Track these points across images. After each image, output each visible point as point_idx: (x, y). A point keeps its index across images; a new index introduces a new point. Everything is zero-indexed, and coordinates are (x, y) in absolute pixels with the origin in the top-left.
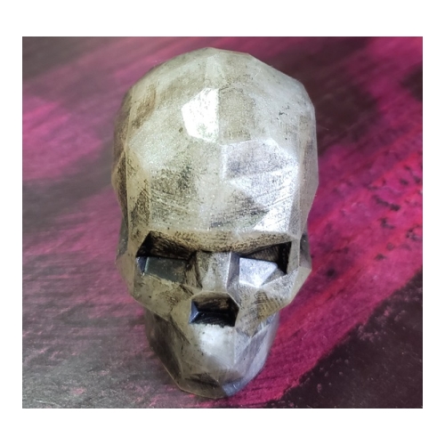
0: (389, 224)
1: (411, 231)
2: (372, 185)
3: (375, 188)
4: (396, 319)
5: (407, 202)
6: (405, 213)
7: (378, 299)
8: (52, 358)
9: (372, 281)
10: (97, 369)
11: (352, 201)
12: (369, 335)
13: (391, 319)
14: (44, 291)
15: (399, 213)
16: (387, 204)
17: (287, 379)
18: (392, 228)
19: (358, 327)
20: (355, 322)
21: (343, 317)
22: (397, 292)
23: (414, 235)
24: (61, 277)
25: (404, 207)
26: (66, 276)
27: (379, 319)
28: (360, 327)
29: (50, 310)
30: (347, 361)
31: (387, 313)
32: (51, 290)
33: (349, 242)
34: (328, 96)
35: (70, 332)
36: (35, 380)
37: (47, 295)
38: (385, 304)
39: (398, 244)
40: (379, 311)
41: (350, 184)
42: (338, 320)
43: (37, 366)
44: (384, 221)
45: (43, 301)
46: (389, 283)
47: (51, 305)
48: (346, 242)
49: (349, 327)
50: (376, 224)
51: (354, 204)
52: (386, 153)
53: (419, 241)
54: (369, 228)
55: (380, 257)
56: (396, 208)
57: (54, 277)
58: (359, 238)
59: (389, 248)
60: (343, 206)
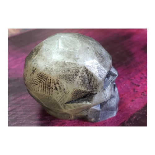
0: (136, 90)
1: (143, 93)
2: (131, 79)
3: (132, 80)
4: (137, 119)
5: (142, 84)
6: (141, 87)
7: (131, 113)
9: (130, 108)
11: (124, 84)
12: (128, 124)
13: (136, 119)
14: (23, 110)
15: (139, 87)
16: (136, 84)
18: (137, 92)
19: (125, 121)
20: (124, 120)
21: (120, 119)
22: (138, 111)
23: (144, 94)
24: (28, 106)
25: (141, 85)
26: (30, 106)
27: (131, 119)
28: (125, 122)
29: (24, 116)
31: (134, 118)
32: (25, 110)
33: (123, 96)
34: (118, 53)
35: (30, 122)
37: (24, 111)
38: (134, 115)
39: (139, 97)
40: (132, 117)
41: (123, 79)
42: (118, 119)
44: (134, 90)
45: (22, 113)
46: (135, 108)
47: (25, 114)
48: (122, 96)
49: (122, 122)
50: (132, 91)
51: (125, 84)
52: (136, 70)
53: (146, 96)
54: (129, 92)
55: (132, 101)
56: (138, 86)
57: (26, 106)
58: (126, 95)
59: (136, 98)
60: (121, 85)
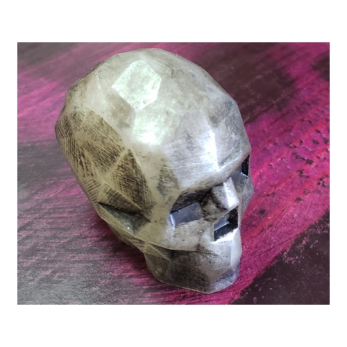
0: (305, 174)
1: (321, 179)
2: (291, 145)
3: (295, 147)
4: (311, 247)
5: (319, 158)
6: (317, 166)
7: (297, 231)
8: (55, 278)
9: (293, 218)
10: (89, 286)
11: (278, 157)
12: (291, 259)
13: (307, 246)
14: (49, 226)
15: (313, 166)
16: (304, 159)
17: (231, 294)
18: (308, 177)
19: (283, 252)
20: (281, 249)
21: (272, 246)
22: (311, 227)
23: (324, 182)
24: (61, 216)
25: (316, 160)
26: (65, 215)
27: (298, 247)
28: (285, 253)
29: (53, 241)
30: (275, 279)
31: (304, 242)
32: (54, 226)
33: (276, 188)
34: (259, 77)
35: (68, 258)
36: (42, 295)
37: (51, 229)
38: (303, 235)
39: (312, 190)
40: (298, 241)
41: (275, 144)
42: (268, 247)
43: (44, 285)
44: (301, 172)
45: (48, 234)
46: (305, 220)
47: (54, 237)
48: (274, 188)
49: (277, 253)
50: (296, 174)
51: (280, 159)
52: (303, 120)
53: (326, 187)
54: (290, 177)
55: (298, 199)
56: (310, 162)
57: (56, 215)
58: (283, 185)
59: (305, 193)
60: (271, 160)
